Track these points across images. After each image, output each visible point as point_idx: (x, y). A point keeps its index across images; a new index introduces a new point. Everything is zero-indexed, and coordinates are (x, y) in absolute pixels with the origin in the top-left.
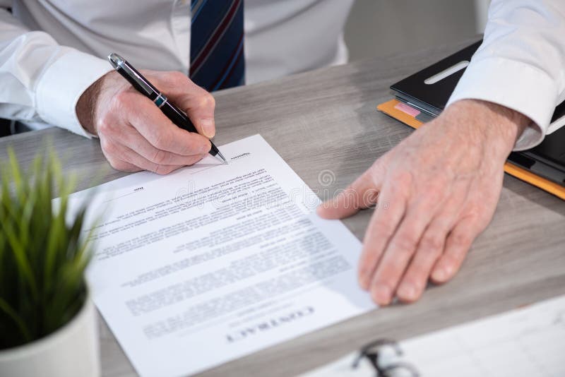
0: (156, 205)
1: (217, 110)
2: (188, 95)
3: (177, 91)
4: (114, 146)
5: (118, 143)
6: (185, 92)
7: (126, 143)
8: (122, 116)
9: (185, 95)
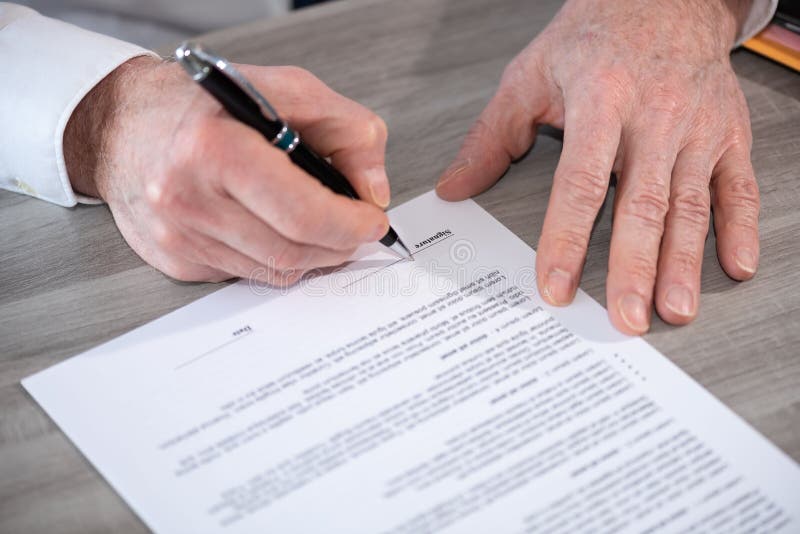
0: (298, 371)
1: (389, 146)
2: (333, 119)
3: (308, 113)
4: (184, 238)
5: (193, 230)
6: (328, 113)
7: (214, 231)
8: (207, 176)
9: (326, 120)
